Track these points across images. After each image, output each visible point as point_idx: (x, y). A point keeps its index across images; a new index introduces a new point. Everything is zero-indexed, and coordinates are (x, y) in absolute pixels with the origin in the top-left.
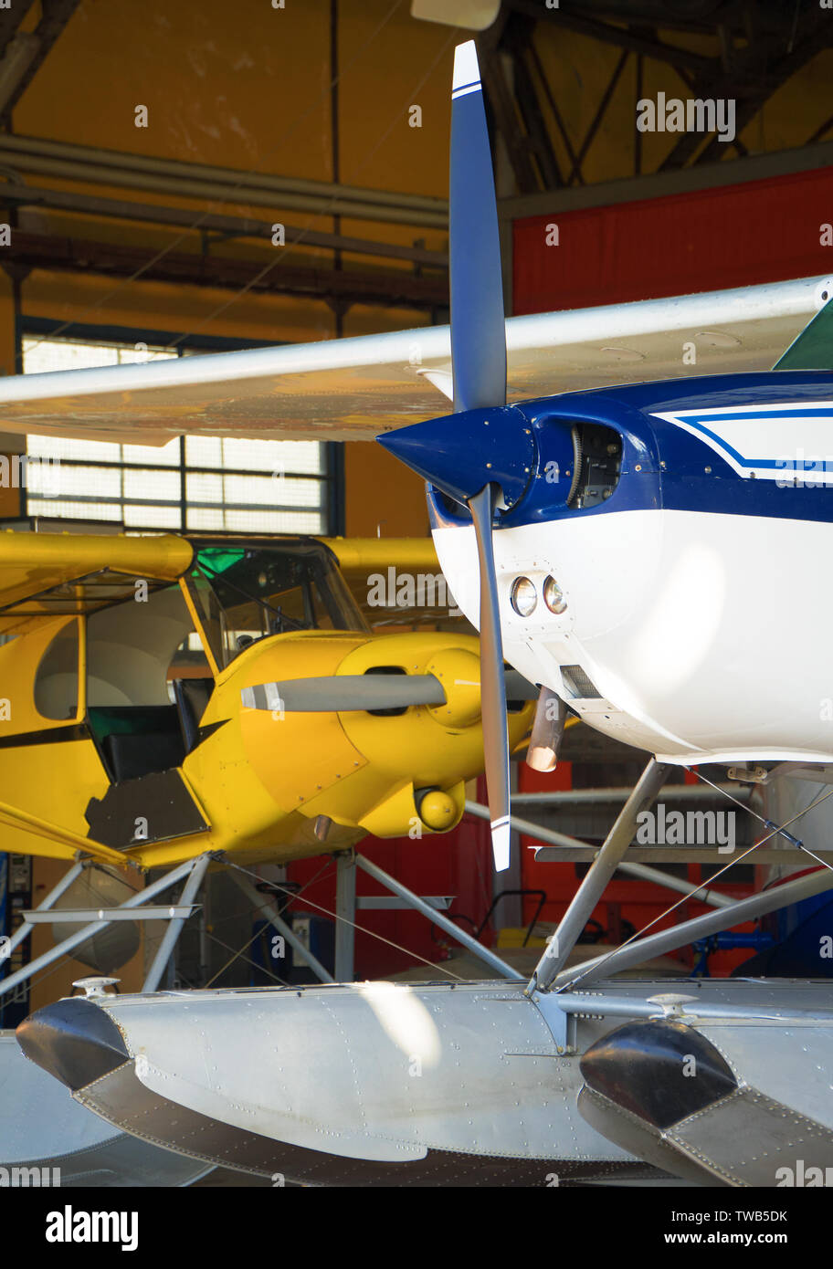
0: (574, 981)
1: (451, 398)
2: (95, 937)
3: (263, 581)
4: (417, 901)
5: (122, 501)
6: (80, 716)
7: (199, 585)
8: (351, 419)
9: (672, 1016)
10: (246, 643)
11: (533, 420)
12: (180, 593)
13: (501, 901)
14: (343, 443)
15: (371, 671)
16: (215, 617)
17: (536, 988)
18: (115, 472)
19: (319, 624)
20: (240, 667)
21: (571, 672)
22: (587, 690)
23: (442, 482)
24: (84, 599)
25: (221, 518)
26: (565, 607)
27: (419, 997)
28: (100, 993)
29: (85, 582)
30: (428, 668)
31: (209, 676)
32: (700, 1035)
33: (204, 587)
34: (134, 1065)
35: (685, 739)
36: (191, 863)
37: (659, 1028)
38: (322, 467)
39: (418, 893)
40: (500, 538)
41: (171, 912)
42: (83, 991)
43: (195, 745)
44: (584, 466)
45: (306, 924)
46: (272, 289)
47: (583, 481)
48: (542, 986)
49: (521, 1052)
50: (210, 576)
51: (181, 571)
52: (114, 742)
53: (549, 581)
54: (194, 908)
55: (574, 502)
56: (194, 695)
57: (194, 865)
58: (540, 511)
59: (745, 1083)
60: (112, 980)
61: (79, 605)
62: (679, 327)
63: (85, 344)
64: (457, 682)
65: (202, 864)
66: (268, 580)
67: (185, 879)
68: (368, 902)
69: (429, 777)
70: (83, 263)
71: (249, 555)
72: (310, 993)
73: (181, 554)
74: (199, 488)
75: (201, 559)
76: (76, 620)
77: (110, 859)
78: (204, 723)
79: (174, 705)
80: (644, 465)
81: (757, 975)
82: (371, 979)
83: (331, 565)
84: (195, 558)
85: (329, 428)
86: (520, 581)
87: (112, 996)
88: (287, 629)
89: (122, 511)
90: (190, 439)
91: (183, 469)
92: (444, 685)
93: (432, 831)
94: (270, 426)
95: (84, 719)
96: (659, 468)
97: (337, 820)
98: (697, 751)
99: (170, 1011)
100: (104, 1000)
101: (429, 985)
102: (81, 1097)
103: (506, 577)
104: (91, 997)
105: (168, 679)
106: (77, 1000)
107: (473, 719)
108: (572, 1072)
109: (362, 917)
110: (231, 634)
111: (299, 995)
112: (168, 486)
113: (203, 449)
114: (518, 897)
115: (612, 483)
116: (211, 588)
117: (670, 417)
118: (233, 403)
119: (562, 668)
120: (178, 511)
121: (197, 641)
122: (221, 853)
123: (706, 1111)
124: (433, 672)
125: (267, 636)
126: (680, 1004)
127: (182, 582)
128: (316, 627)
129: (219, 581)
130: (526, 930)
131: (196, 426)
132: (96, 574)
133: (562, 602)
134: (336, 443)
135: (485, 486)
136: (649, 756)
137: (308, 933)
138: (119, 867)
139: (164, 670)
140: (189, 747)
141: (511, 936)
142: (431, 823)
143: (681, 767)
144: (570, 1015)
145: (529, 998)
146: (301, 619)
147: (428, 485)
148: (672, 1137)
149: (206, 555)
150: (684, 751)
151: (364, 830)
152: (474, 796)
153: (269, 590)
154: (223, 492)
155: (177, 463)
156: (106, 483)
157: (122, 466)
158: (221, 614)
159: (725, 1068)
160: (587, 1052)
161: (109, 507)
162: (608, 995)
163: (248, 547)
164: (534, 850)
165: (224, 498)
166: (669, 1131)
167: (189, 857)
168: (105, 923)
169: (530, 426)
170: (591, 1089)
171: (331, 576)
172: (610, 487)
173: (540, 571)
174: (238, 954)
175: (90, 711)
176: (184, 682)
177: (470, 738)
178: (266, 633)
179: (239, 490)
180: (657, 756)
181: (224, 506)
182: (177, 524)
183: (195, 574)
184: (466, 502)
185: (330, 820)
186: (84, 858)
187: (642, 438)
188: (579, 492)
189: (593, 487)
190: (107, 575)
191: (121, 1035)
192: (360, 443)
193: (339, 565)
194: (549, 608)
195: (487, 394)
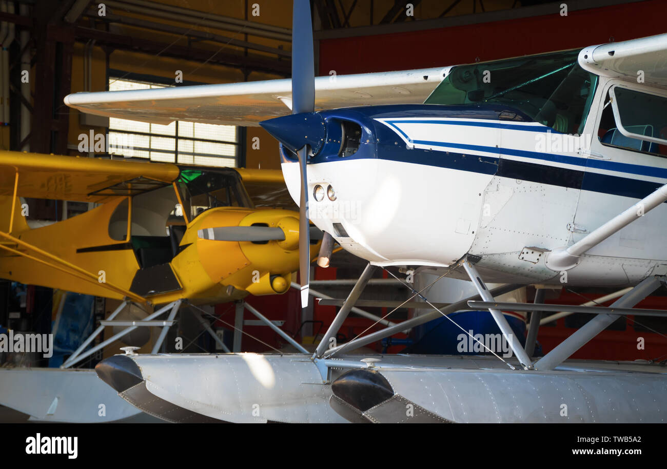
0: (332, 354)
1: (291, 109)
2: (131, 333)
3: (209, 185)
4: (269, 322)
5: (150, 150)
6: (128, 239)
7: (182, 186)
8: (249, 117)
9: (370, 367)
10: (200, 211)
11: (325, 119)
12: (173, 189)
13: (305, 325)
14: (246, 127)
15: (254, 225)
16: (188, 200)
17: (316, 357)
18: (147, 138)
19: (233, 204)
20: (198, 221)
21: (337, 226)
22: (343, 234)
23: (287, 144)
24: (131, 189)
25: (192, 159)
26: (336, 198)
27: (267, 359)
28: (132, 353)
29: (132, 182)
30: (278, 224)
31: (184, 225)
32: (381, 375)
33: (184, 187)
34: (145, 384)
35: (382, 255)
36: (173, 303)
37: (365, 372)
38: (236, 139)
39: (270, 319)
40: (309, 168)
41: (164, 323)
42: (124, 352)
43: (177, 254)
44: (346, 139)
45: (222, 332)
46: (218, 63)
47: (345, 146)
48: (319, 356)
49: (308, 382)
50: (186, 182)
51: (174, 179)
52: (142, 251)
53: (330, 187)
54: (174, 322)
55: (341, 155)
56: (177, 232)
57: (175, 304)
58: (327, 157)
59: (397, 394)
60: (137, 348)
61: (129, 192)
62: (387, 85)
63: (136, 82)
64: (290, 231)
65: (178, 304)
66: (211, 185)
67: (170, 310)
68: (248, 322)
69: (276, 271)
70: (137, 48)
71: (203, 174)
72: (221, 356)
73: (175, 172)
74: (183, 146)
75: (182, 174)
76: (128, 199)
77: (139, 300)
78: (182, 244)
79: (169, 237)
80: (370, 140)
81: (405, 353)
82: (248, 352)
83: (239, 179)
84: (180, 174)
85: (239, 120)
86: (317, 187)
87: (137, 354)
88: (219, 206)
89: (150, 154)
90: (180, 122)
91: (177, 138)
92: (285, 232)
93: (277, 293)
94: (215, 118)
95: (130, 241)
96: (376, 141)
97: (237, 287)
98: (387, 261)
99: (161, 361)
100: (134, 356)
101: (272, 355)
102: (122, 395)
103: (312, 185)
104: (128, 355)
105: (167, 226)
106: (122, 356)
107: (295, 247)
108: (329, 391)
109: (245, 328)
110: (195, 207)
111: (217, 357)
112: (170, 144)
113: (186, 128)
114: (312, 324)
115: (357, 147)
116: (186, 187)
117: (381, 120)
118: (199, 108)
119: (334, 224)
120: (173, 155)
121: (180, 211)
122: (186, 300)
123: (380, 404)
124: (280, 226)
125: (210, 209)
126: (374, 362)
127: (174, 184)
128: (231, 205)
129: (190, 184)
130: (314, 337)
131: (183, 117)
132: (137, 179)
133: (335, 196)
134: (243, 127)
135: (304, 146)
136: (367, 262)
137: (222, 336)
138: (143, 304)
139: (165, 222)
140: (174, 254)
141: (308, 339)
142: (277, 290)
143: (380, 267)
144: (329, 368)
145: (313, 361)
146: (225, 202)
147: (281, 144)
148: (367, 415)
149: (185, 173)
150: (382, 260)
151: (248, 292)
152: (295, 280)
153: (211, 189)
154: (194, 148)
155: (174, 134)
156: (144, 142)
157: (150, 135)
158: (190, 199)
159: (389, 387)
160: (335, 381)
161: (144, 152)
162: (346, 360)
163: (204, 170)
164: (318, 300)
165: (194, 150)
166: (366, 412)
167: (173, 302)
168: (136, 327)
169: (324, 121)
170: (336, 396)
171: (238, 184)
172: (356, 149)
173: (326, 183)
174: (192, 342)
175: (132, 237)
176: (174, 227)
177: (294, 254)
178: (210, 207)
179: (201, 147)
180: (371, 262)
181: (194, 154)
182: (173, 160)
183: (180, 181)
184: (296, 152)
185: (234, 287)
186: (128, 300)
187: (370, 129)
188: (343, 150)
189: (350, 149)
190: (142, 179)
191: (140, 370)
192: (253, 128)
193: (242, 179)
194: (329, 198)
195: (307, 107)
